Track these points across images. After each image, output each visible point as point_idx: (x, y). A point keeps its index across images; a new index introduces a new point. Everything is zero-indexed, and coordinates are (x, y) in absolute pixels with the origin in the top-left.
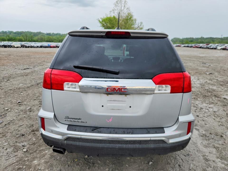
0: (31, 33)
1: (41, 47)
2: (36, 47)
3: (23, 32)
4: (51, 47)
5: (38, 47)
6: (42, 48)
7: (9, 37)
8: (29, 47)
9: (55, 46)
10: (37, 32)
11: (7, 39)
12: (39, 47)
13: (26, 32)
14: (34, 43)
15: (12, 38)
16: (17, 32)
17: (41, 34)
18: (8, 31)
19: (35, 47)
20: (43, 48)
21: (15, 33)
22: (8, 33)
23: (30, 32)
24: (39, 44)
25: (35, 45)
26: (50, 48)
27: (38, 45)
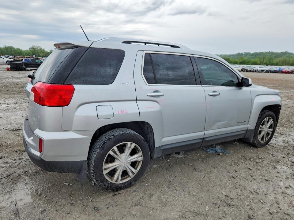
0: (273, 53)
1: (267, 71)
2: (260, 71)
3: (263, 52)
4: (283, 72)
5: (262, 71)
6: (269, 72)
7: (242, 59)
8: (250, 71)
9: (290, 71)
10: (282, 53)
11: (239, 62)
12: (264, 71)
13: (266, 52)
14: (258, 66)
15: (245, 61)
16: (254, 53)
17: (287, 55)
18: (244, 53)
19: (258, 72)
20: (271, 72)
21: (252, 55)
22: (244, 55)
23: (271, 52)
24: (265, 68)
25: (260, 69)
26: (281, 73)
27: (263, 69)
